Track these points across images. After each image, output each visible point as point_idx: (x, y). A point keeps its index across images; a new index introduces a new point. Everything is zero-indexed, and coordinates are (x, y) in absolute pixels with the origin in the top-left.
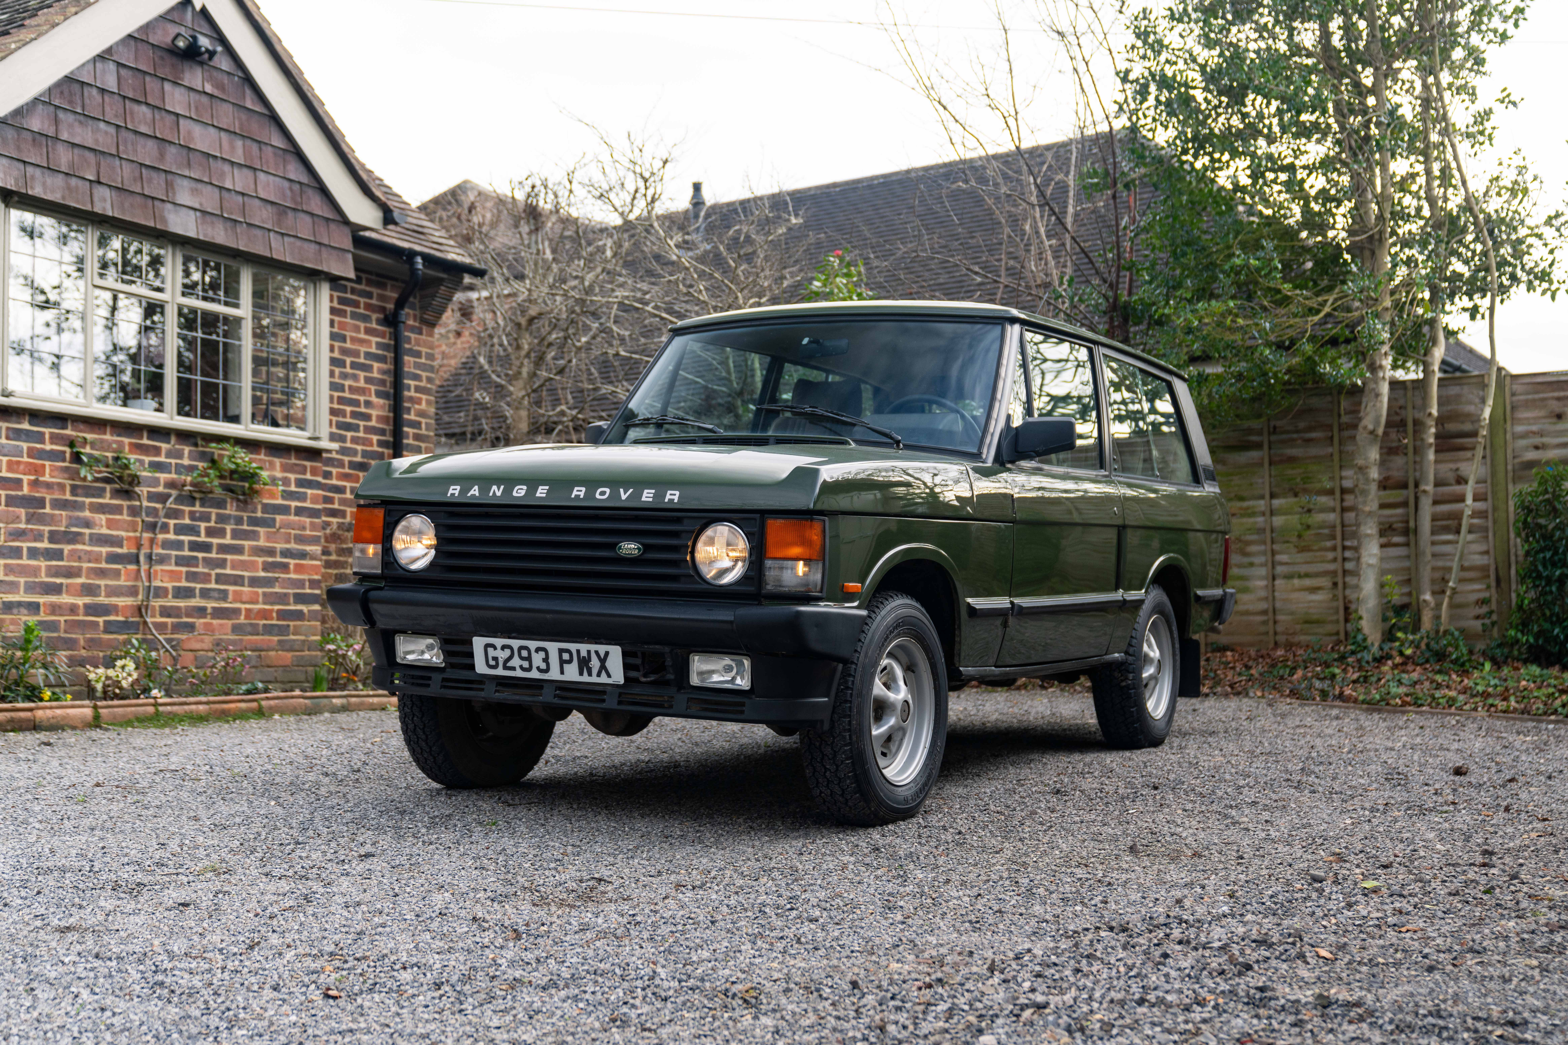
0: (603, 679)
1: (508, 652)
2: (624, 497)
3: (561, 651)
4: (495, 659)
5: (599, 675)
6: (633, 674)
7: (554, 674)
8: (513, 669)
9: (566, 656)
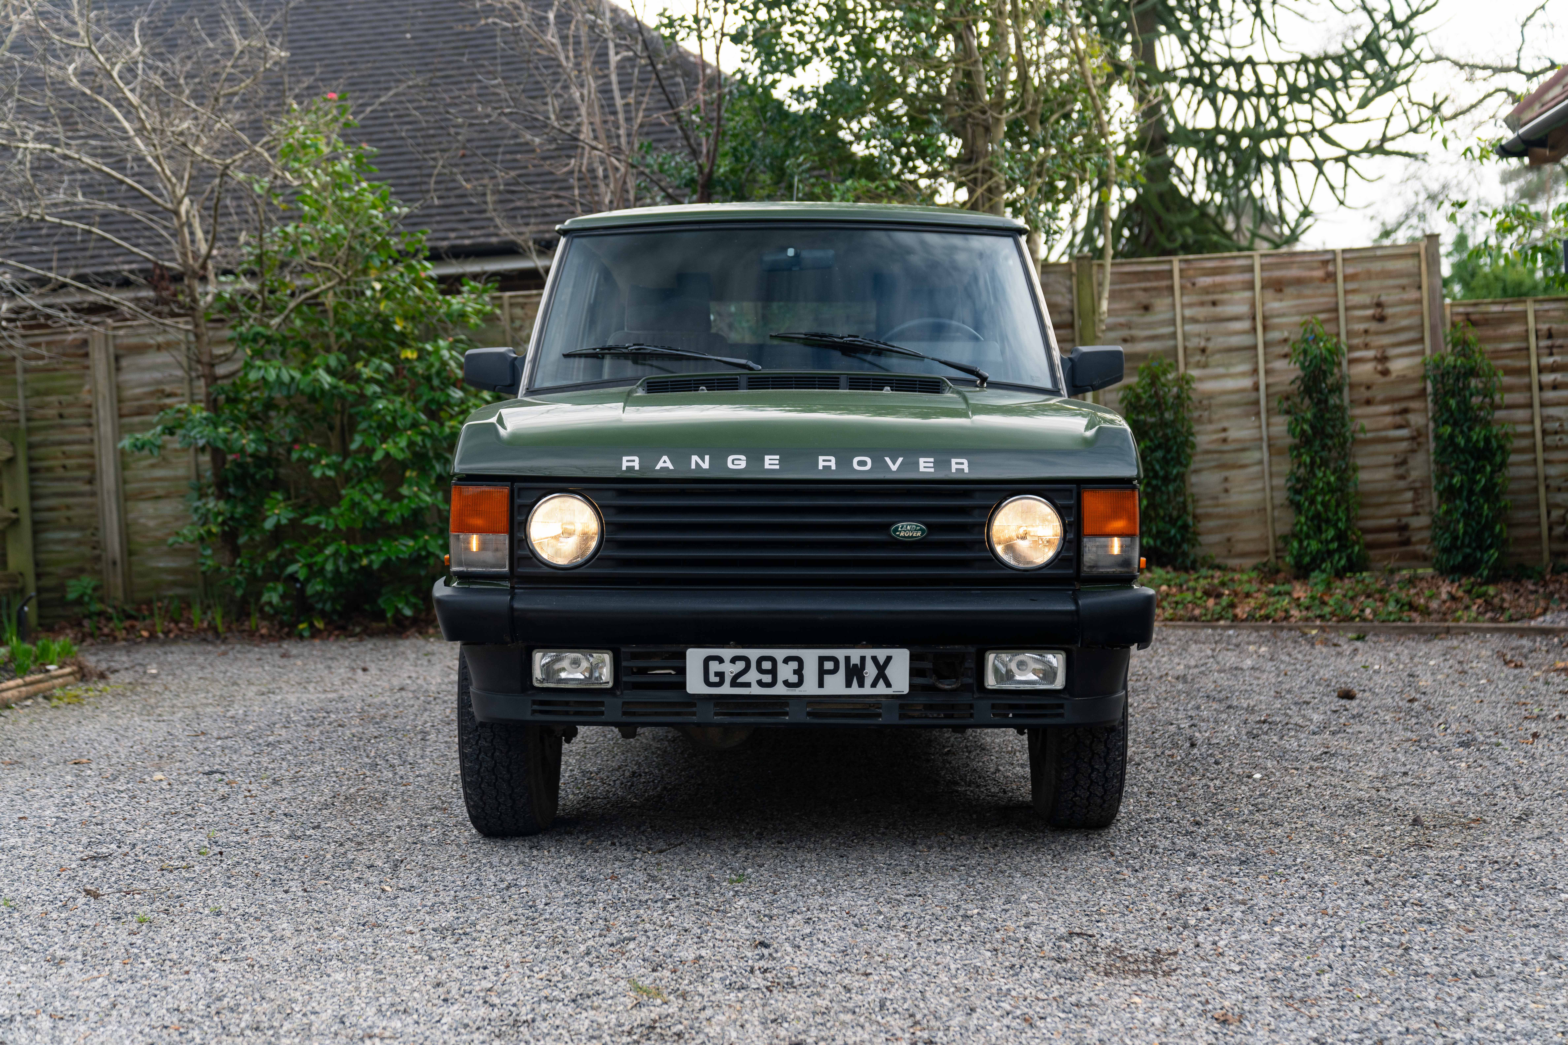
0: (881, 689)
1: (741, 665)
2: (894, 468)
3: (822, 660)
4: (721, 675)
5: (874, 685)
6: (920, 681)
7: (810, 688)
8: (748, 685)
9: (829, 665)
